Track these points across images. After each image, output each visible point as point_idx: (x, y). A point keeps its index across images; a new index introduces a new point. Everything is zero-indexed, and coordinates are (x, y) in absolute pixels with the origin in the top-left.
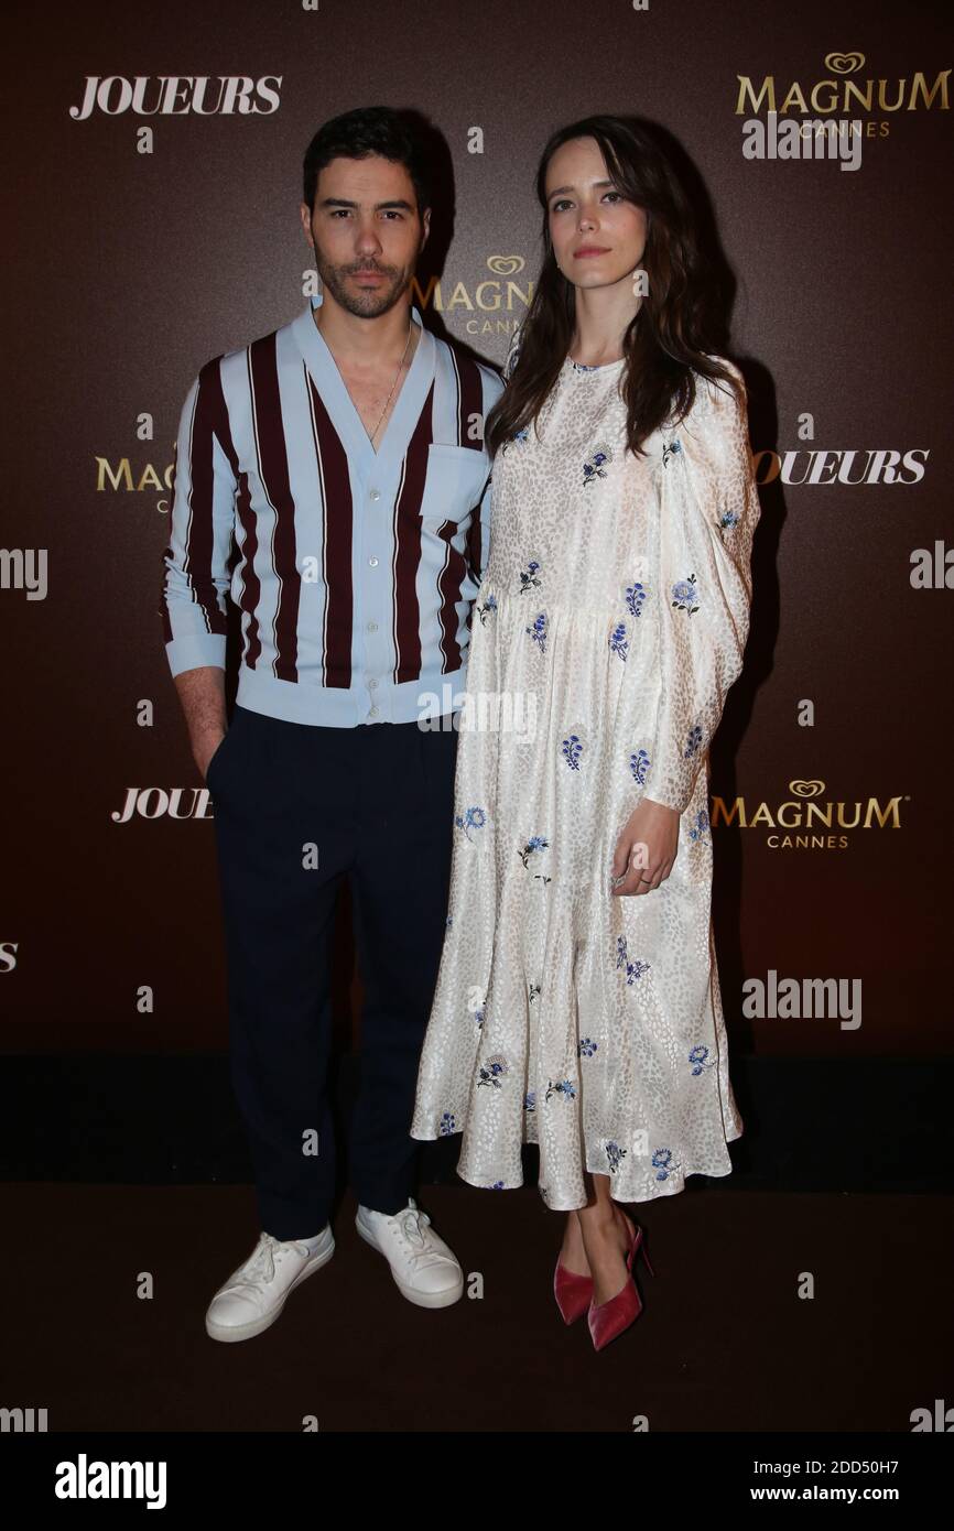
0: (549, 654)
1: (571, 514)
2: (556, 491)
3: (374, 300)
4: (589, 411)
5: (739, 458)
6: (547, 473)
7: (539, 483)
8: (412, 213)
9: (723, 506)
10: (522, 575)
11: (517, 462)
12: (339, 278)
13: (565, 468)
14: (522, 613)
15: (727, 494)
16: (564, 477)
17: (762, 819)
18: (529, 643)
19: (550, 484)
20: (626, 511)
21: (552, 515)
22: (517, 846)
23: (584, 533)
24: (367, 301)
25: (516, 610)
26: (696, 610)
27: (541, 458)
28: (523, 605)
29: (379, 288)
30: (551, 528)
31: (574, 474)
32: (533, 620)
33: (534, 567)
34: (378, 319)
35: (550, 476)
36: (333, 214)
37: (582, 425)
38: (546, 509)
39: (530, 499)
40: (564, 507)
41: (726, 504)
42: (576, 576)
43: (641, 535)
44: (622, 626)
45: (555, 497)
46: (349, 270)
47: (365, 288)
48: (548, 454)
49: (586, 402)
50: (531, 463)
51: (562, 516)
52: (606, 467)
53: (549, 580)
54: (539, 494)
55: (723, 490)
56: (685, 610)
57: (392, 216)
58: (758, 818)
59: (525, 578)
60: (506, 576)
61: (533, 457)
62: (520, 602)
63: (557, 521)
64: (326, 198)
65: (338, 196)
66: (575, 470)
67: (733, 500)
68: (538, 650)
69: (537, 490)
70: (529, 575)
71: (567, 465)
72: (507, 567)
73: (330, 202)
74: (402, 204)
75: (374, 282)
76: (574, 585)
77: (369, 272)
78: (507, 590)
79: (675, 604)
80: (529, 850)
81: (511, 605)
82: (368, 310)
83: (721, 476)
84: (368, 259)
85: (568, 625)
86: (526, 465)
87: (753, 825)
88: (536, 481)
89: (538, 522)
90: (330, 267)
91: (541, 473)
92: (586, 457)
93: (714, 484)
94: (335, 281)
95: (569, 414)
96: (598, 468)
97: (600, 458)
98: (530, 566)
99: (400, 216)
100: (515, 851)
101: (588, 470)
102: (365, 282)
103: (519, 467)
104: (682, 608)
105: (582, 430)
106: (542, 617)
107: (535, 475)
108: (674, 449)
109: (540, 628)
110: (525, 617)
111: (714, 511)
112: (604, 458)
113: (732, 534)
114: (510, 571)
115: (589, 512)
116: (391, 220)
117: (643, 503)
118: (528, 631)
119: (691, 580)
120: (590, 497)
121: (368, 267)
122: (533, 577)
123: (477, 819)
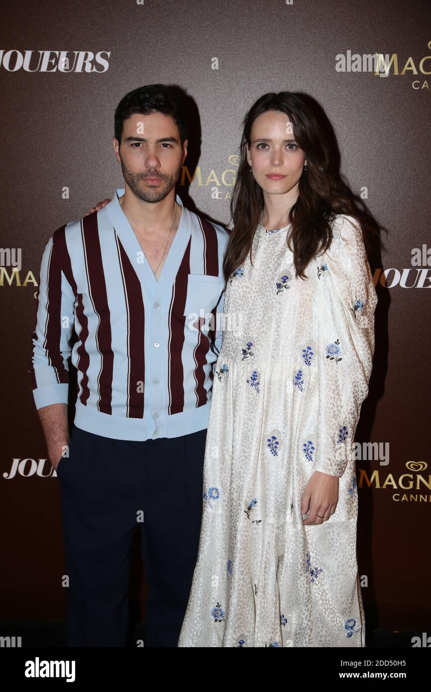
0: (261, 392)
1: (270, 312)
2: (262, 301)
3: (156, 194)
4: (277, 254)
5: (361, 270)
6: (257, 292)
7: (253, 298)
8: (178, 144)
9: (354, 298)
10: (243, 350)
11: (239, 288)
12: (135, 181)
13: (266, 288)
14: (244, 372)
15: (356, 291)
16: (266, 293)
17: (390, 483)
18: (249, 389)
19: (259, 298)
20: (302, 307)
21: (260, 315)
22: (243, 508)
23: (277, 321)
24: (152, 193)
25: (239, 371)
26: (340, 359)
27: (252, 284)
28: (244, 367)
29: (159, 186)
30: (259, 322)
31: (271, 290)
32: (250, 375)
33: (250, 345)
34: (158, 203)
35: (258, 294)
36: (132, 145)
37: (273, 263)
38: (257, 312)
39: (247, 307)
40: (267, 308)
41: (356, 297)
42: (274, 346)
43: (310, 319)
44: (300, 372)
45: (261, 304)
46: (142, 176)
47: (151, 186)
48: (256, 281)
49: (274, 250)
50: (247, 287)
51: (265, 315)
52: (289, 283)
53: (258, 351)
54: (252, 304)
55: (354, 289)
56: (334, 360)
57: (165, 145)
58: (387, 483)
59: (245, 352)
60: (234, 352)
61: (248, 284)
62: (242, 366)
63: (263, 317)
64: (128, 137)
65: (135, 136)
66: (272, 288)
67: (360, 294)
68: (255, 392)
69: (251, 302)
70: (247, 350)
71: (268, 286)
72: (234, 347)
73: (130, 139)
74: (172, 139)
75: (155, 183)
76: (273, 350)
77: (153, 178)
78: (235, 360)
79: (328, 357)
80: (249, 508)
81: (238, 368)
82: (152, 199)
83: (352, 281)
84: (152, 170)
86: (244, 289)
87: (384, 487)
88: (251, 297)
89: (252, 320)
90: (131, 175)
91: (253, 292)
92: (277, 280)
93: (348, 286)
94: (134, 182)
95: (265, 258)
96: (285, 284)
97: (285, 279)
98: (248, 345)
99: (171, 146)
100: (243, 510)
101: (279, 286)
102: (150, 183)
103: (240, 290)
104: (332, 359)
105: (273, 265)
106: (255, 373)
107: (250, 294)
108: (323, 269)
109: (255, 379)
110: (245, 373)
111: (350, 301)
112: (287, 278)
113: (360, 313)
114: (236, 349)
115: (280, 309)
116: (165, 148)
117: (311, 301)
118: (248, 382)
119: (337, 342)
120: (281, 301)
121: (152, 174)
122: (249, 351)
123: (215, 494)
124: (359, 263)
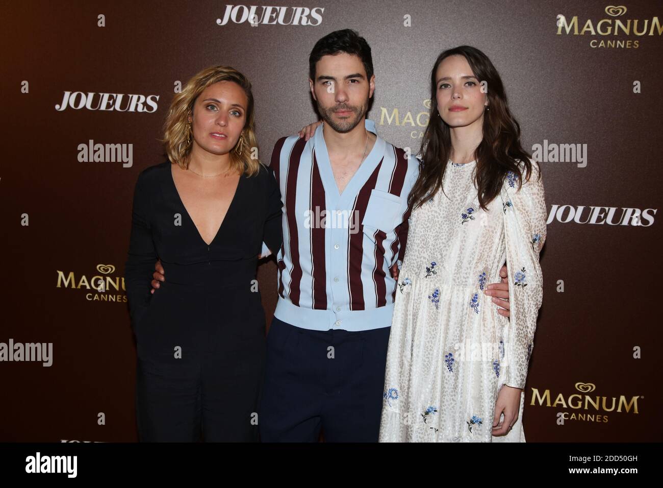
0: (440, 311)
1: (454, 238)
2: (448, 227)
3: (347, 124)
4: (462, 186)
5: (541, 208)
6: (444, 218)
7: (440, 222)
8: (364, 79)
9: (533, 233)
10: (427, 268)
11: (429, 212)
12: (328, 114)
13: (452, 215)
14: (426, 288)
15: (535, 226)
16: (452, 220)
17: (560, 402)
18: (430, 304)
19: (445, 223)
20: (484, 237)
21: (445, 239)
23: (461, 248)
24: (343, 124)
25: (421, 287)
27: (440, 210)
28: (427, 284)
29: (349, 117)
30: (444, 245)
31: (456, 218)
32: (432, 292)
33: (433, 265)
35: (445, 219)
36: (323, 83)
37: (459, 193)
38: (442, 236)
39: (434, 230)
40: (451, 235)
41: (535, 231)
42: (455, 270)
43: (490, 248)
44: (476, 295)
45: (447, 229)
46: (333, 110)
47: (342, 118)
48: (443, 207)
49: (459, 181)
50: (436, 212)
51: (449, 240)
52: (474, 215)
53: (441, 271)
54: (439, 228)
55: (533, 224)
57: (353, 81)
58: (557, 402)
59: (428, 270)
60: (418, 269)
61: (436, 209)
62: (425, 282)
63: (447, 242)
64: (320, 76)
65: (325, 75)
66: (457, 216)
67: (538, 229)
68: (435, 308)
69: (438, 226)
70: (431, 269)
71: (454, 214)
72: (419, 264)
73: (322, 78)
74: (359, 75)
75: (346, 115)
76: (454, 274)
77: (343, 110)
78: (418, 276)
80: (427, 413)
81: (420, 283)
82: (343, 129)
83: (532, 217)
84: (342, 103)
85: (450, 295)
86: (433, 213)
87: (555, 405)
88: (438, 221)
89: (438, 242)
91: (441, 217)
92: (463, 211)
93: (529, 222)
94: (326, 116)
95: (452, 187)
96: (470, 215)
97: (471, 211)
98: (432, 264)
99: (358, 81)
100: (419, 413)
101: (464, 216)
102: (341, 115)
103: (429, 214)
105: (459, 195)
106: (437, 291)
107: (438, 218)
108: (508, 204)
109: (436, 296)
110: (428, 290)
111: (529, 235)
112: (473, 210)
113: (537, 245)
114: (420, 266)
115: (464, 237)
116: (353, 84)
117: (493, 233)
118: (429, 297)
119: (523, 270)
120: (466, 230)
121: (342, 107)
122: (433, 270)
123: (394, 395)
124: (539, 201)
